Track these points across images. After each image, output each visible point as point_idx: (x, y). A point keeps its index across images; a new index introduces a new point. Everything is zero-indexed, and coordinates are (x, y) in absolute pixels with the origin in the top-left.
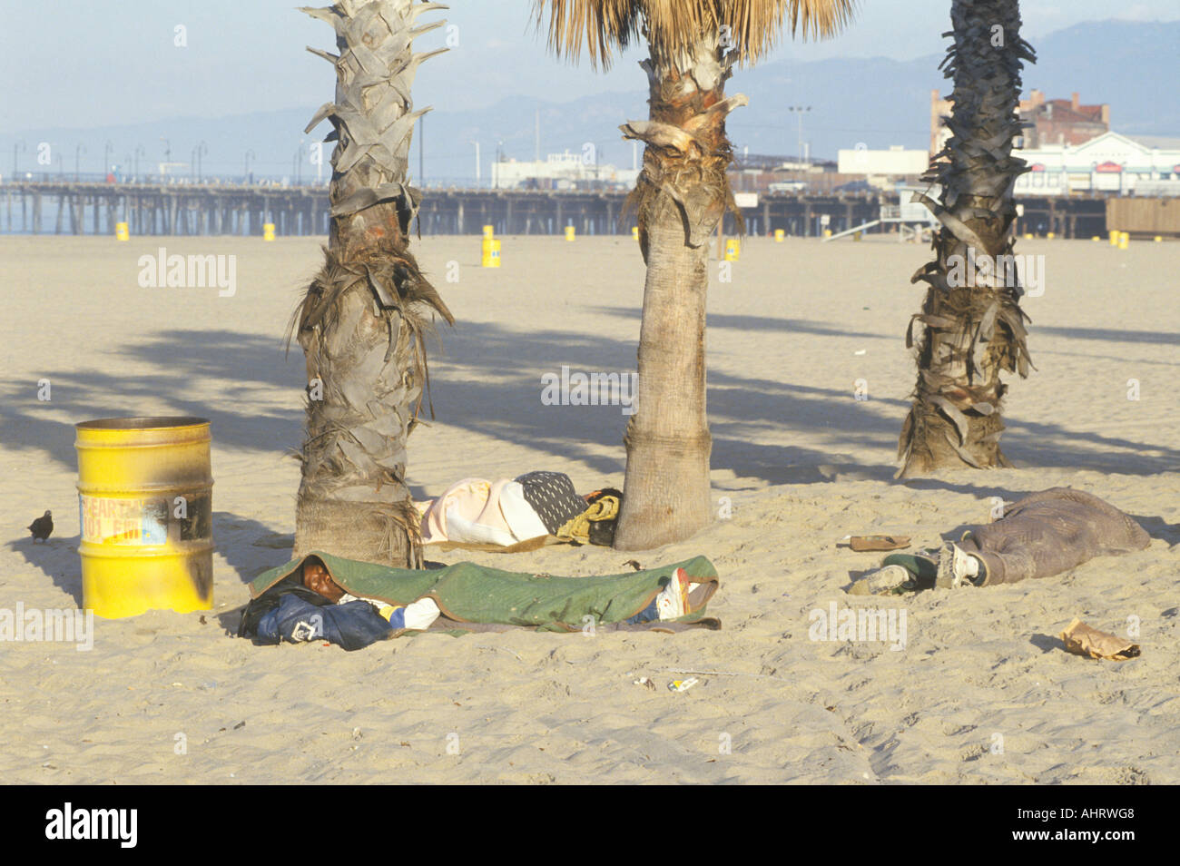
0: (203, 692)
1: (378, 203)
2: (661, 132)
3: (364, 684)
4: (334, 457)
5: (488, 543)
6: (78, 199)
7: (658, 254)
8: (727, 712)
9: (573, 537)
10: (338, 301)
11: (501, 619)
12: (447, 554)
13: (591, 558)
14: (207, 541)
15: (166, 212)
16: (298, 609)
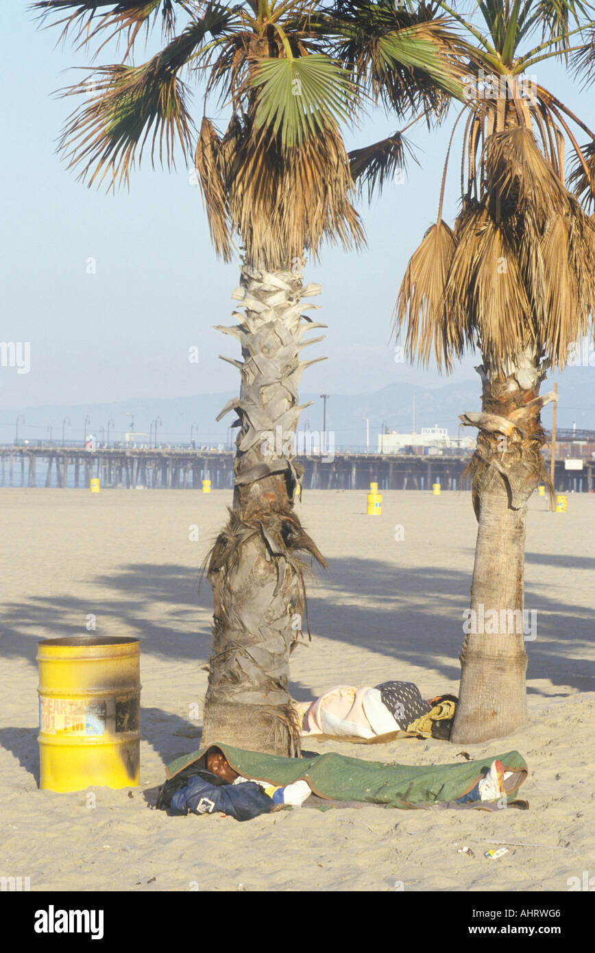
0: (126, 853)
1: (270, 475)
2: (490, 421)
3: (250, 849)
4: (233, 669)
5: (354, 736)
6: (63, 460)
7: (487, 514)
8: (530, 876)
9: (419, 732)
10: (238, 549)
11: (358, 798)
12: (321, 744)
13: (432, 749)
14: (136, 732)
15: (130, 470)
16: (202, 788)
